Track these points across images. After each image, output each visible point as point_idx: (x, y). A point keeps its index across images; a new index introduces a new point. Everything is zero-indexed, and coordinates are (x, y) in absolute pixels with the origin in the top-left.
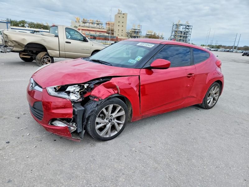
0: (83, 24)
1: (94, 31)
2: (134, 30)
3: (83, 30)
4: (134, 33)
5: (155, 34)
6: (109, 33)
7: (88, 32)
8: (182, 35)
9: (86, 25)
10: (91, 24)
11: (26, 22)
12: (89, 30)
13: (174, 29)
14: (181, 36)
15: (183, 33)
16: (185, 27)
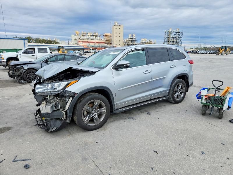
0: (83, 37)
1: (93, 42)
2: (130, 39)
3: (83, 42)
4: (130, 41)
5: (150, 41)
6: (107, 44)
7: (87, 44)
8: (175, 40)
9: (85, 37)
10: (90, 36)
11: (31, 38)
12: (89, 42)
13: (166, 36)
14: (174, 42)
15: (175, 39)
16: (176, 33)
